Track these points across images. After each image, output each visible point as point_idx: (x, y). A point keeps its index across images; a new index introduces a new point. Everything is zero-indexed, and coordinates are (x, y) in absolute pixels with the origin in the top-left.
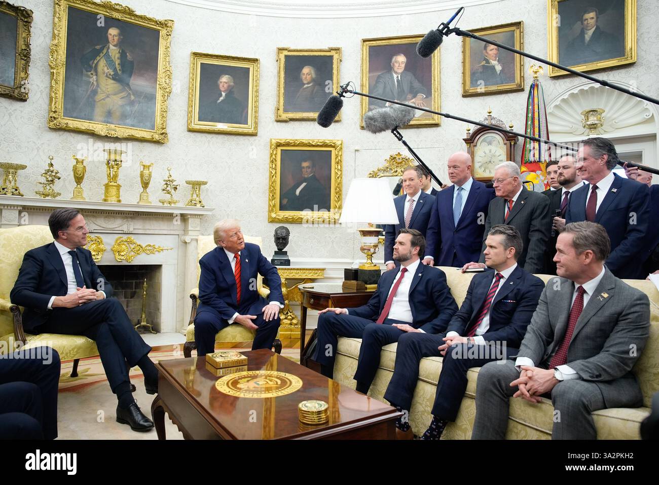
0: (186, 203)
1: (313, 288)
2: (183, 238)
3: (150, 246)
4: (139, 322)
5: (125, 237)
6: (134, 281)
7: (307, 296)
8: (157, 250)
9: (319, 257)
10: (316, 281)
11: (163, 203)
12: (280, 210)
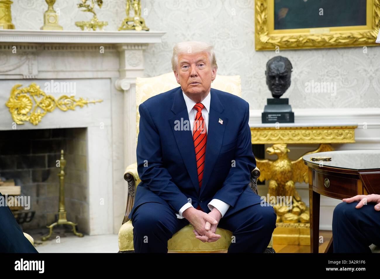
0: (120, 26)
1: (329, 160)
2: (117, 83)
3: (66, 98)
4: (56, 219)
5: (26, 86)
6: (46, 155)
7: (319, 175)
8: (78, 103)
9: (346, 107)
10: (342, 148)
11: (82, 27)
12: (276, 28)
